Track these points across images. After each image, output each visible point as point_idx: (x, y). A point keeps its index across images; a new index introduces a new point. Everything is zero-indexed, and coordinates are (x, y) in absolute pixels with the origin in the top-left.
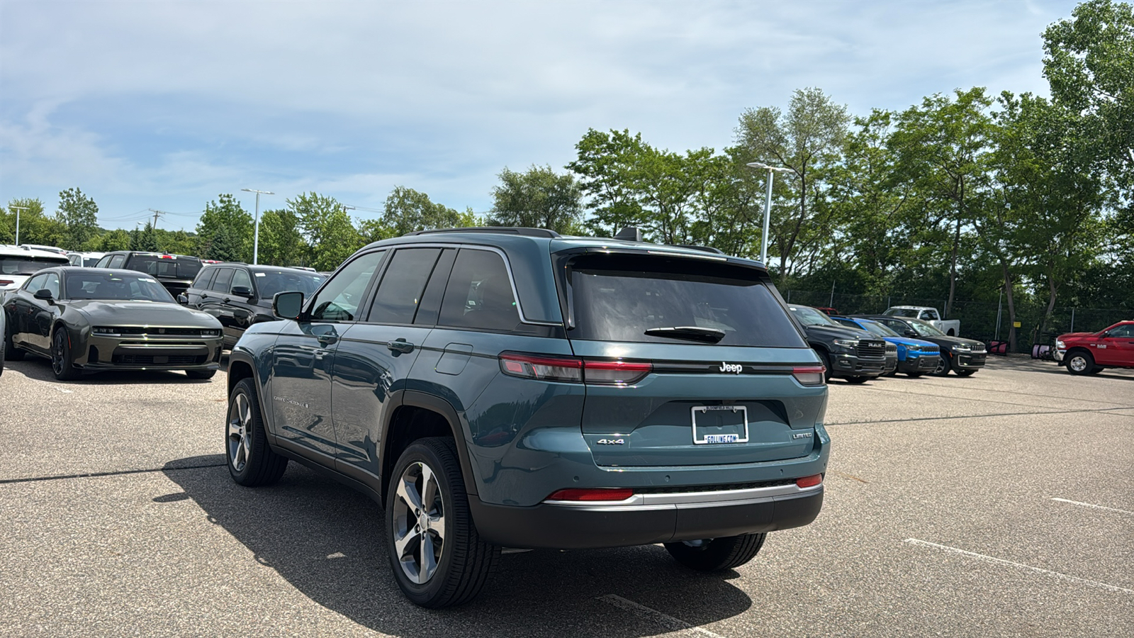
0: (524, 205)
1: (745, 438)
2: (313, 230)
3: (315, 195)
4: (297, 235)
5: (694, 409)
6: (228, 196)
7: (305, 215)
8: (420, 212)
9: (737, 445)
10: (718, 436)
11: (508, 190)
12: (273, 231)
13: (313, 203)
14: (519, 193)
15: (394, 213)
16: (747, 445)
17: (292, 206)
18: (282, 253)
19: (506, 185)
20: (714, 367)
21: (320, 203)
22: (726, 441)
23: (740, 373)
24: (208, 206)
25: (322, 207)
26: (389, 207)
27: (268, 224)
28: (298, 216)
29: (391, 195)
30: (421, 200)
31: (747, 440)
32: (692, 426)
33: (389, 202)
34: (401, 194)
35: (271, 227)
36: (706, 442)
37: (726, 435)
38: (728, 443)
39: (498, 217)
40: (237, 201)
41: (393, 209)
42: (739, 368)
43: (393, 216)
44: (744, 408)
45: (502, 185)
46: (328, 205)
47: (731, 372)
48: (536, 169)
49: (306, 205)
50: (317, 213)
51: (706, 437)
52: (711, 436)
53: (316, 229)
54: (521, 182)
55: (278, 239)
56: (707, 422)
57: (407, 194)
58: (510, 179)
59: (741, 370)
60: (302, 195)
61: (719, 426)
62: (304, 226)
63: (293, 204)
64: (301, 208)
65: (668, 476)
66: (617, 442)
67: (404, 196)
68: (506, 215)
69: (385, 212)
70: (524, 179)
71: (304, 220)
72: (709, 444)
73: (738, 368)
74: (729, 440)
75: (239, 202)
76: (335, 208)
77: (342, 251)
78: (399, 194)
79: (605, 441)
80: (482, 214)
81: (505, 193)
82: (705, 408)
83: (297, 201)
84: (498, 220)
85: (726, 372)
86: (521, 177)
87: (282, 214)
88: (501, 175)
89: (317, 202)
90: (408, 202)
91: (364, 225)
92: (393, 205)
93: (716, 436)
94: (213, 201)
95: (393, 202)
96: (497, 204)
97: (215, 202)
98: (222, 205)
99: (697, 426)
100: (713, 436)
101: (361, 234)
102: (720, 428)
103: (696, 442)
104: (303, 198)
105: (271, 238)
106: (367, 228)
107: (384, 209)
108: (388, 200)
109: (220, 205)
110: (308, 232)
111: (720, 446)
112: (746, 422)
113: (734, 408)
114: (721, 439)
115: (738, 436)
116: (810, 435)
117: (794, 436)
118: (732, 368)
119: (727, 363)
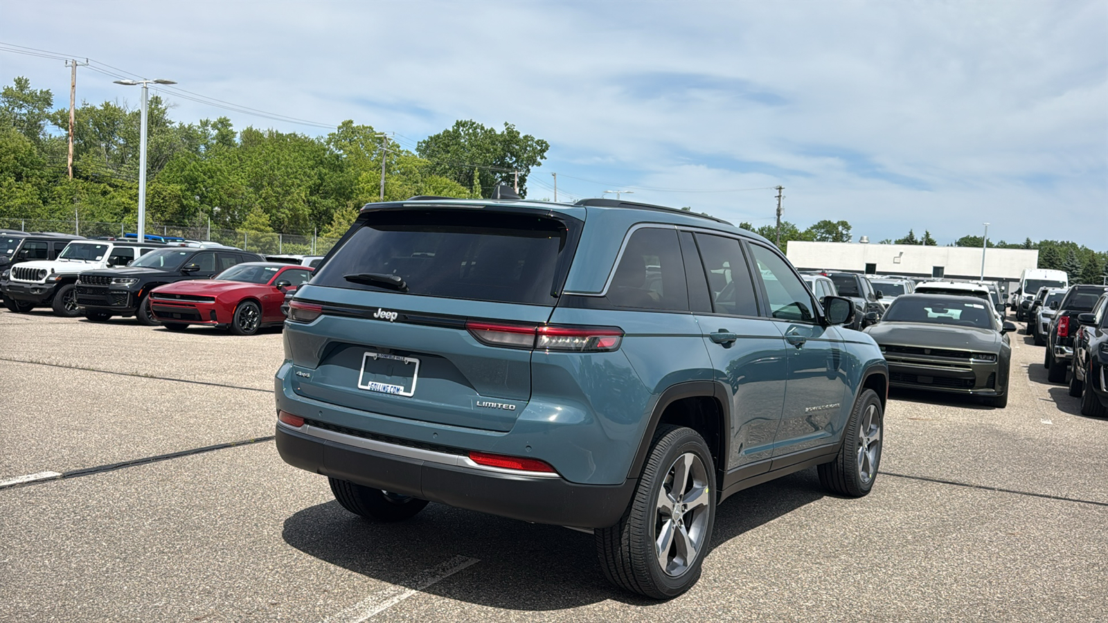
1: (410, 392)
5: (366, 354)
9: (399, 398)
10: (382, 384)
16: (411, 400)
20: (368, 312)
22: (389, 391)
23: (394, 321)
31: (411, 394)
32: (360, 370)
36: (368, 388)
37: (390, 386)
38: (390, 394)
44: (417, 361)
47: (385, 319)
51: (370, 383)
52: (375, 383)
56: (375, 369)
59: (395, 318)
61: (386, 376)
65: (321, 412)
66: (306, 375)
72: (371, 390)
73: (393, 316)
74: (392, 391)
79: (300, 373)
82: (376, 354)
85: (379, 319)
93: (379, 384)
99: (364, 371)
100: (377, 383)
103: (360, 386)
111: (381, 395)
112: (416, 376)
113: (406, 359)
114: (384, 388)
115: (402, 388)
116: (512, 407)
117: (478, 402)
118: (387, 315)
119: (383, 310)
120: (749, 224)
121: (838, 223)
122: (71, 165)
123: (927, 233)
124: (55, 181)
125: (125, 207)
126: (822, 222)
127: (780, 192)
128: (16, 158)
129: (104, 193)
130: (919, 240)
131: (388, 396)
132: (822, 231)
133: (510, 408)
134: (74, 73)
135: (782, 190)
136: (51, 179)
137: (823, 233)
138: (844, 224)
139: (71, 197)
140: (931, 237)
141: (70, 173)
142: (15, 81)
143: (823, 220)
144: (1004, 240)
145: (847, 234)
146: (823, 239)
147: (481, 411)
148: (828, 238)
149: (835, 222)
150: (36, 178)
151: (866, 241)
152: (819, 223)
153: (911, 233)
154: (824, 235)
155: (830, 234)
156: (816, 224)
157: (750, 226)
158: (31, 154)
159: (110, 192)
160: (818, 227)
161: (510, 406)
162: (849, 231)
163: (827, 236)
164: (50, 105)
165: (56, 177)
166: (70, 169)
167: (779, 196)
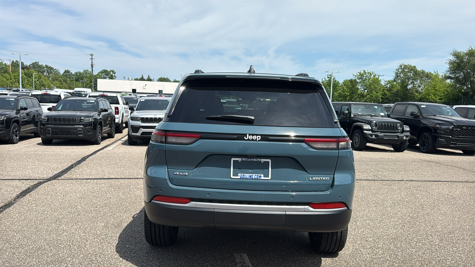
0: (465, 67)
1: (269, 177)
2: (364, 87)
3: (365, 71)
4: (358, 89)
5: (233, 159)
6: (331, 75)
7: (361, 80)
8: (412, 75)
9: (261, 181)
10: (248, 174)
11: (456, 60)
12: (347, 88)
13: (364, 75)
14: (462, 62)
15: (399, 76)
16: (269, 181)
17: (355, 77)
18: (350, 97)
19: (455, 58)
20: (241, 137)
21: (367, 75)
23: (259, 140)
24: (322, 80)
25: (368, 76)
26: (397, 74)
27: (345, 85)
28: (358, 81)
29: (398, 68)
30: (413, 69)
31: (270, 178)
32: (231, 168)
33: (397, 71)
34: (403, 67)
35: (346, 86)
36: (239, 177)
37: (254, 175)
38: (255, 179)
39: (450, 74)
40: (334, 77)
41: (399, 74)
42: (259, 138)
43: (399, 78)
44: (270, 161)
45: (452, 58)
46: (371, 75)
47: (252, 140)
48: (472, 48)
49: (361, 76)
50: (366, 79)
51: (239, 175)
52: (243, 174)
53: (365, 86)
54: (463, 56)
55: (349, 91)
56: (238, 166)
57: (406, 67)
58: (457, 55)
60: (359, 72)
61: (250, 170)
62: (360, 85)
63: (356, 76)
64: (359, 77)
65: (209, 194)
66: (184, 174)
67: (404, 68)
68: (455, 73)
69: (395, 76)
70: (465, 54)
71: (360, 82)
72: (241, 178)
74: (256, 177)
75: (335, 77)
76: (374, 76)
77: (375, 95)
78: (402, 67)
79: (178, 173)
80: (442, 74)
81: (454, 62)
82: (241, 159)
83: (357, 75)
84: (451, 75)
85: (249, 140)
86: (463, 53)
87: (351, 81)
88: (451, 53)
89: (366, 74)
90: (406, 70)
91: (386, 82)
92: (399, 73)
93: (246, 174)
94: (325, 78)
95: (398, 71)
96: (450, 68)
97: (326, 78)
98: (328, 79)
99: (233, 168)
101: (385, 87)
102: (250, 171)
103: (232, 177)
104: (360, 73)
105: (346, 91)
106: (388, 84)
107: (394, 75)
108: (396, 70)
109: (327, 79)
110: (362, 87)
111: (249, 180)
112: (270, 168)
113: (262, 160)
114: (250, 177)
115: (262, 175)
116: (328, 179)
117: (310, 178)
118: (254, 137)
119: (250, 135)
120: (69, 70)
121: (110, 71)
123: (149, 76)
126: (103, 70)
127: (92, 57)
130: (146, 79)
131: (254, 180)
132: (104, 74)
133: (327, 179)
135: (93, 56)
137: (104, 75)
138: (113, 71)
140: (150, 78)
143: (104, 69)
144: (175, 79)
145: (114, 76)
146: (105, 78)
147: (312, 182)
148: (106, 77)
149: (109, 70)
151: (131, 79)
152: (102, 71)
153: (142, 76)
154: (105, 76)
155: (107, 76)
156: (101, 71)
157: (70, 71)
160: (102, 72)
161: (327, 178)
162: (115, 74)
163: (106, 76)
167: (92, 59)
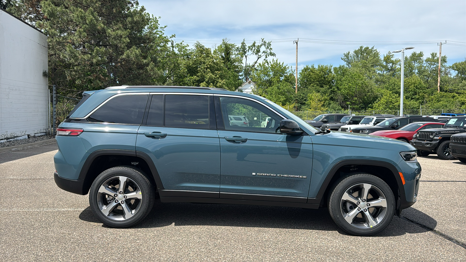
122: (439, 86)
124: (432, 94)
125: (462, 102)
128: (414, 86)
129: (453, 97)
134: (441, 48)
136: (430, 93)
139: (437, 100)
141: (439, 90)
142: (431, 54)
150: (422, 93)
158: (420, 84)
159: (456, 96)
164: (446, 62)
165: (433, 92)
166: (439, 88)
